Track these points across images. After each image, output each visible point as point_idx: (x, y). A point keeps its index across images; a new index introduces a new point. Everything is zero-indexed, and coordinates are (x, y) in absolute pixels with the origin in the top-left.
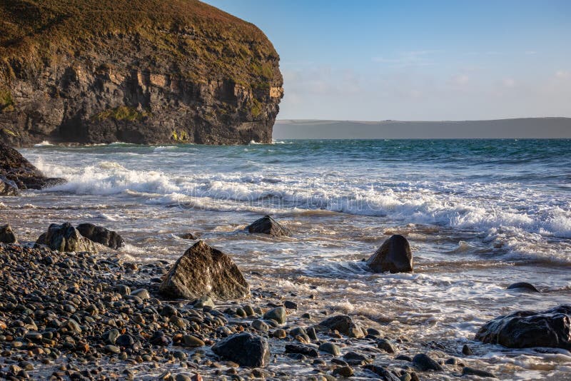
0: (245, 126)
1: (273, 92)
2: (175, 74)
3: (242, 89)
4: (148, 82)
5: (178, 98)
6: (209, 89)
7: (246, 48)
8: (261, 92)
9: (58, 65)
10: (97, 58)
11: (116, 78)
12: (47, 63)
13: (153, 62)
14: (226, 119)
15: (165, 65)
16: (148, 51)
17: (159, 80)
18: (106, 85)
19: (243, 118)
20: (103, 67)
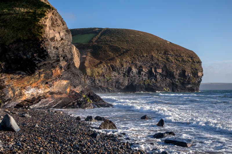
0: (189, 86)
1: (200, 74)
2: (165, 69)
3: (188, 73)
4: (156, 71)
5: (166, 77)
6: (177, 73)
7: (190, 59)
8: (195, 74)
9: (126, 66)
10: (139, 64)
11: (145, 70)
12: (122, 65)
13: (158, 65)
14: (183, 84)
15: (162, 65)
16: (156, 61)
17: (160, 71)
18: (142, 72)
19: (189, 83)
20: (141, 67)
